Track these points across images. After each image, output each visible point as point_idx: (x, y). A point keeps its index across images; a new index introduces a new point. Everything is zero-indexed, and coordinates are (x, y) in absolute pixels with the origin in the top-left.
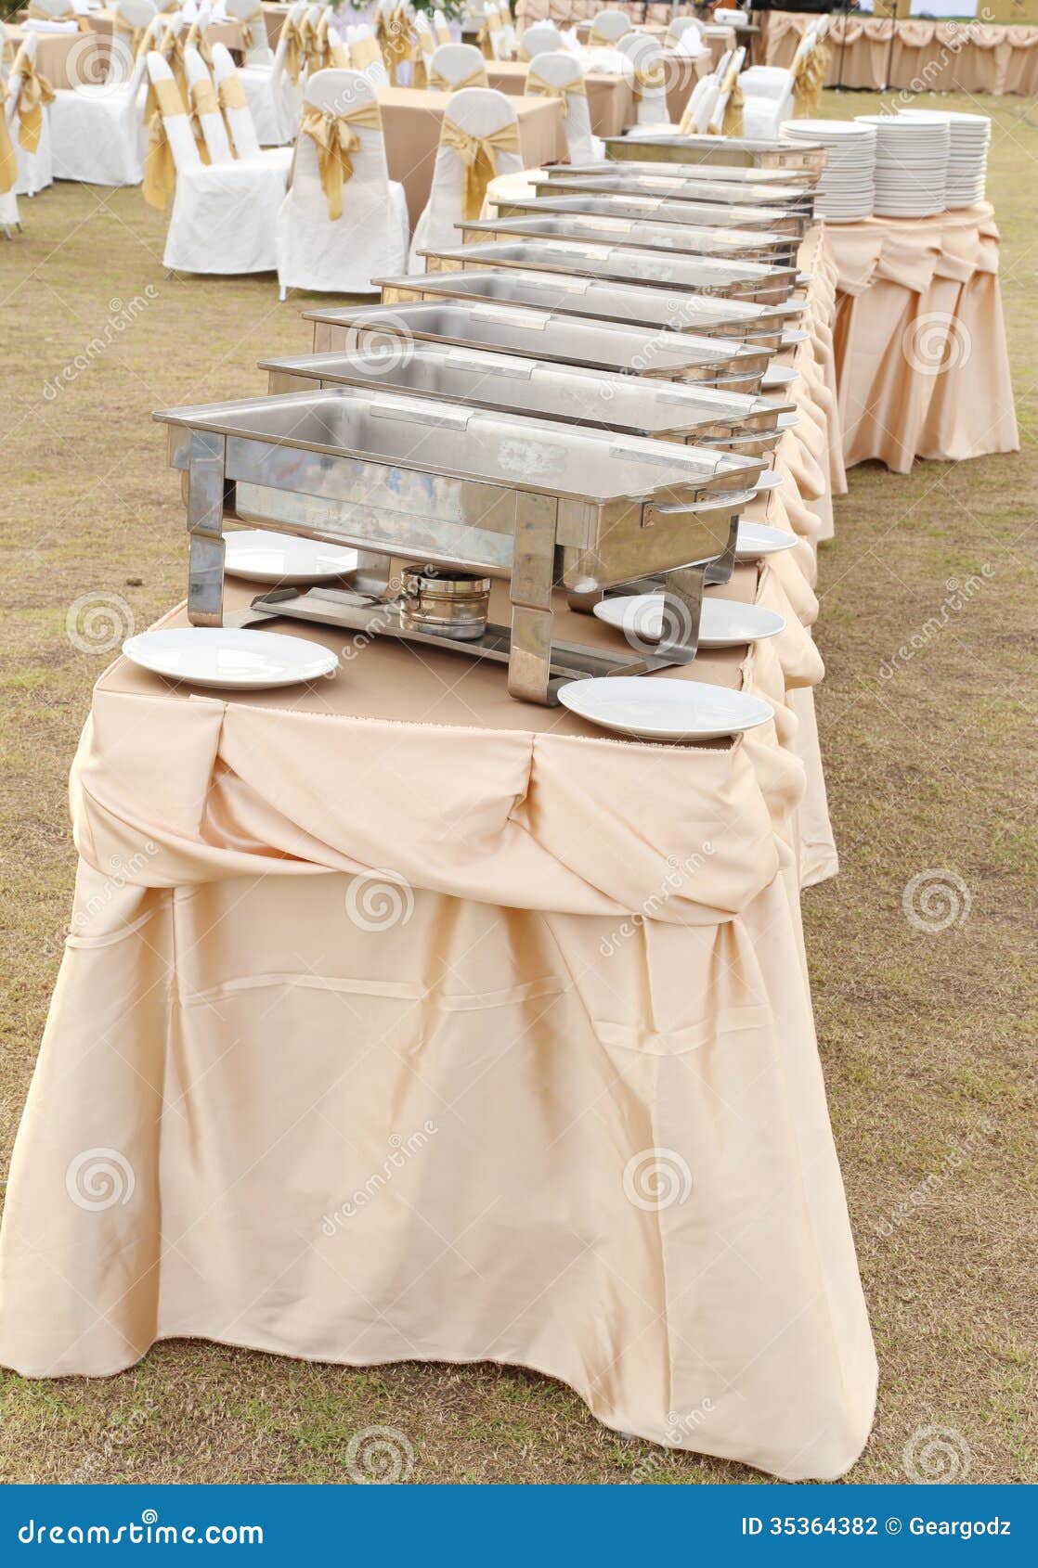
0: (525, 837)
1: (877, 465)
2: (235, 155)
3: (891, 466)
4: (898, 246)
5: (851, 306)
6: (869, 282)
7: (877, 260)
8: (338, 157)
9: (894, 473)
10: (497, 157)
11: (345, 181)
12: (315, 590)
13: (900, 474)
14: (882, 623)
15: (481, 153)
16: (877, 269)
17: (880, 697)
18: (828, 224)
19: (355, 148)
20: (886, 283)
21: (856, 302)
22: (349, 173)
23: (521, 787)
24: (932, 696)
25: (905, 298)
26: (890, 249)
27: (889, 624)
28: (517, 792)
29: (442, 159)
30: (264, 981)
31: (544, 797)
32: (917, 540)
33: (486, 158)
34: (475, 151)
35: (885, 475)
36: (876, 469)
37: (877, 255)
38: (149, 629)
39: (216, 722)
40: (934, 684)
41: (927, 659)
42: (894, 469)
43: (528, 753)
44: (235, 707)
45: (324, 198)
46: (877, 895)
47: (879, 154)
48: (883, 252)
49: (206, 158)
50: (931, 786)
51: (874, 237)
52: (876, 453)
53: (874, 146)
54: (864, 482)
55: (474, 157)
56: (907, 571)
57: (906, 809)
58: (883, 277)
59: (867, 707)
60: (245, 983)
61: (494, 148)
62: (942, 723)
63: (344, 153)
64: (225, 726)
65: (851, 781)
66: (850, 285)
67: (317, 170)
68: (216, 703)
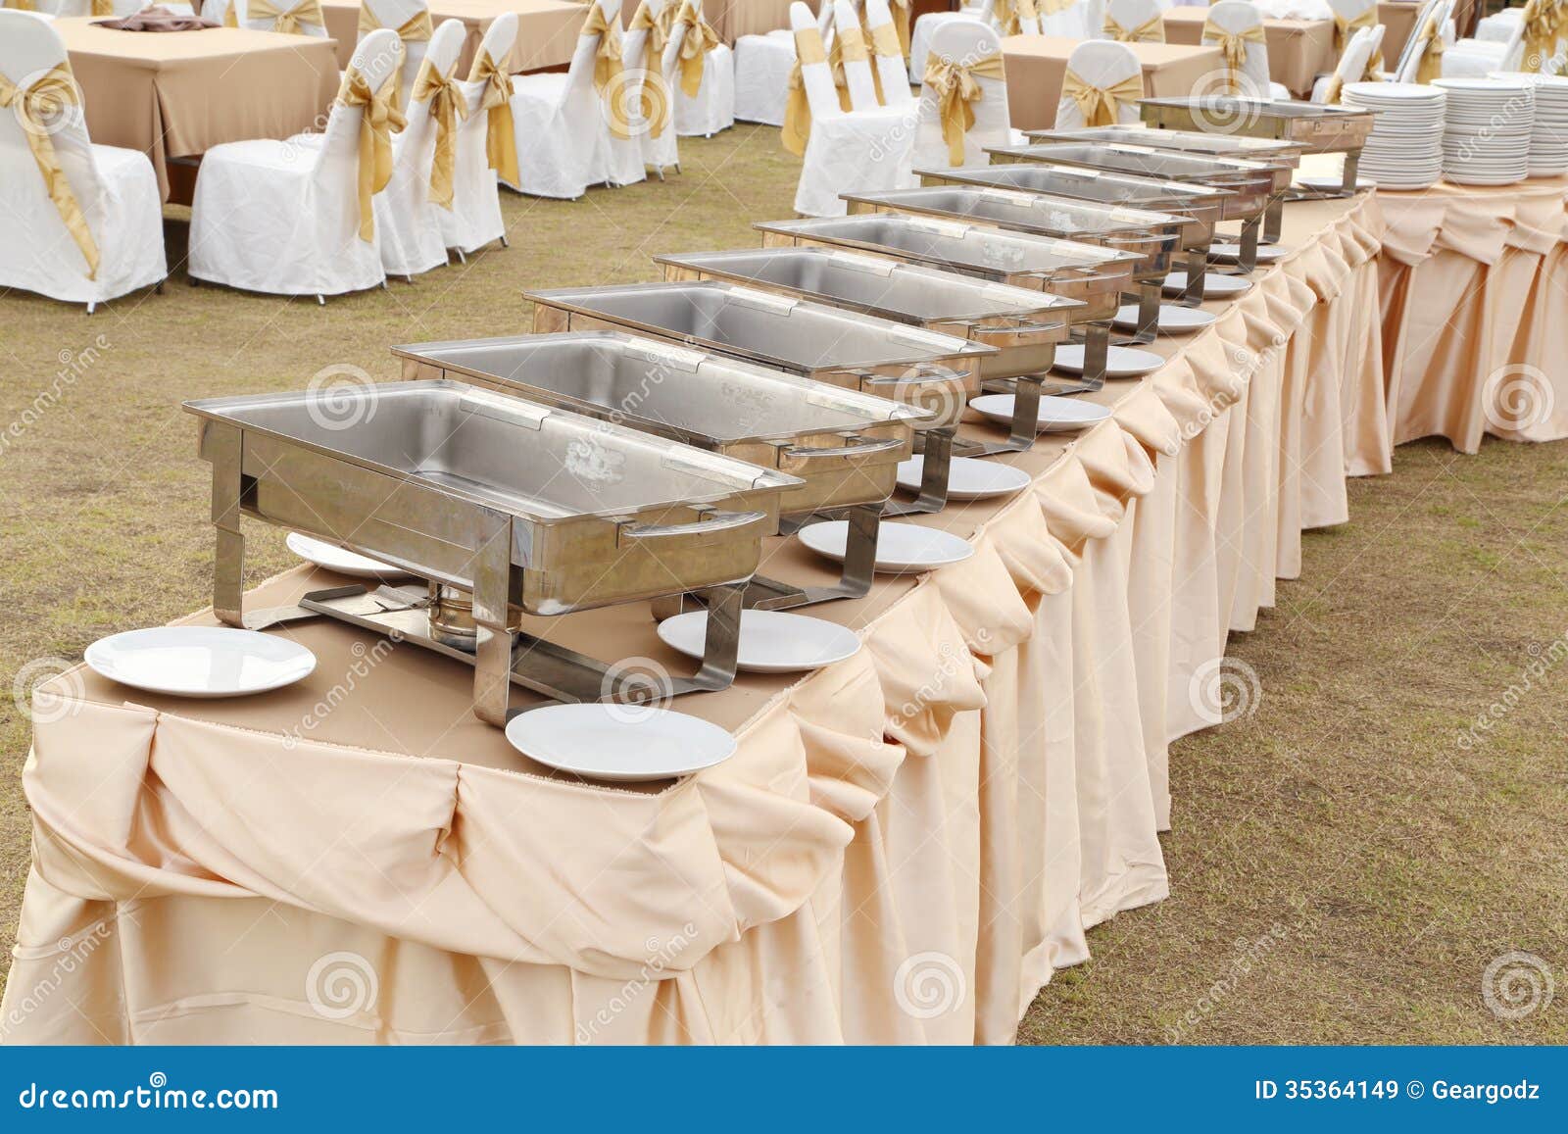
0: (455, 871)
1: (1443, 443)
2: (881, 101)
3: (1456, 445)
4: (1466, 216)
5: (1408, 279)
6: (1429, 252)
7: (1440, 230)
8: (961, 107)
9: (1459, 452)
10: (1118, 110)
11: (967, 130)
12: (383, 588)
13: (1464, 454)
14: (1355, 620)
15: (1101, 102)
16: (1438, 238)
17: (1316, 702)
18: (1379, 190)
19: (977, 98)
20: (1448, 253)
21: (1414, 273)
22: (971, 121)
23: (444, 820)
24: (1374, 704)
25: (1470, 272)
26: (1452, 217)
27: (1362, 621)
28: (440, 825)
29: (1064, 109)
30: (226, 999)
31: (470, 832)
32: (1444, 529)
33: (1107, 110)
34: (1096, 103)
35: (1448, 454)
36: (1441, 447)
37: (1439, 225)
38: (168, 624)
39: (147, 732)
40: (1385, 691)
41: (1389, 663)
42: (1459, 449)
43: (453, 784)
44: (169, 718)
45: (946, 147)
46: (1201, 925)
47: (1450, 119)
48: (1446, 221)
49: (845, 104)
50: (1323, 806)
51: (1437, 205)
52: (1439, 429)
53: (1444, 110)
54: (1419, 461)
55: (1094, 107)
56: (1411, 563)
57: (1284, 830)
58: (1447, 247)
59: (1295, 712)
60: (206, 1000)
61: (1115, 99)
62: (1369, 736)
63: (967, 103)
64: (158, 738)
65: (1237, 793)
66: (1410, 255)
67: (938, 118)
68: (147, 712)
